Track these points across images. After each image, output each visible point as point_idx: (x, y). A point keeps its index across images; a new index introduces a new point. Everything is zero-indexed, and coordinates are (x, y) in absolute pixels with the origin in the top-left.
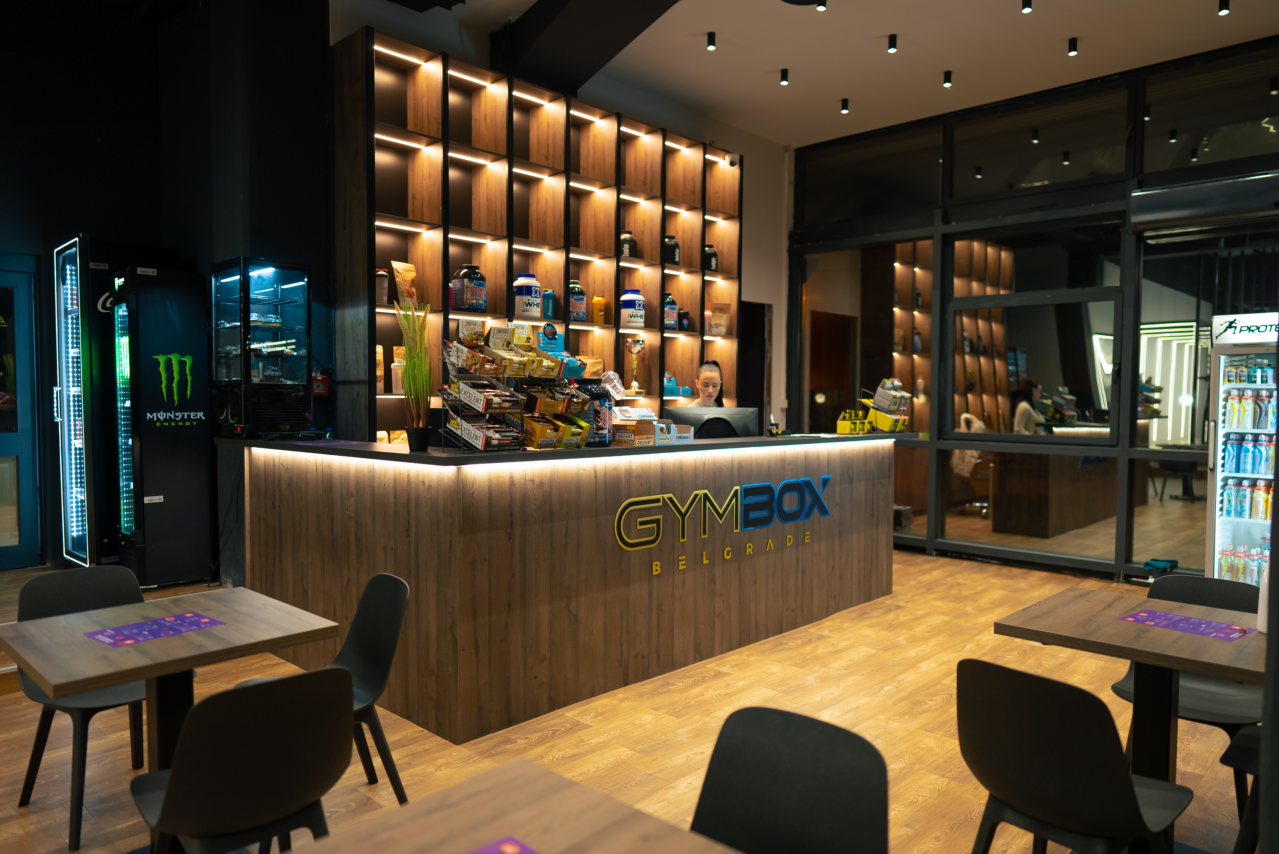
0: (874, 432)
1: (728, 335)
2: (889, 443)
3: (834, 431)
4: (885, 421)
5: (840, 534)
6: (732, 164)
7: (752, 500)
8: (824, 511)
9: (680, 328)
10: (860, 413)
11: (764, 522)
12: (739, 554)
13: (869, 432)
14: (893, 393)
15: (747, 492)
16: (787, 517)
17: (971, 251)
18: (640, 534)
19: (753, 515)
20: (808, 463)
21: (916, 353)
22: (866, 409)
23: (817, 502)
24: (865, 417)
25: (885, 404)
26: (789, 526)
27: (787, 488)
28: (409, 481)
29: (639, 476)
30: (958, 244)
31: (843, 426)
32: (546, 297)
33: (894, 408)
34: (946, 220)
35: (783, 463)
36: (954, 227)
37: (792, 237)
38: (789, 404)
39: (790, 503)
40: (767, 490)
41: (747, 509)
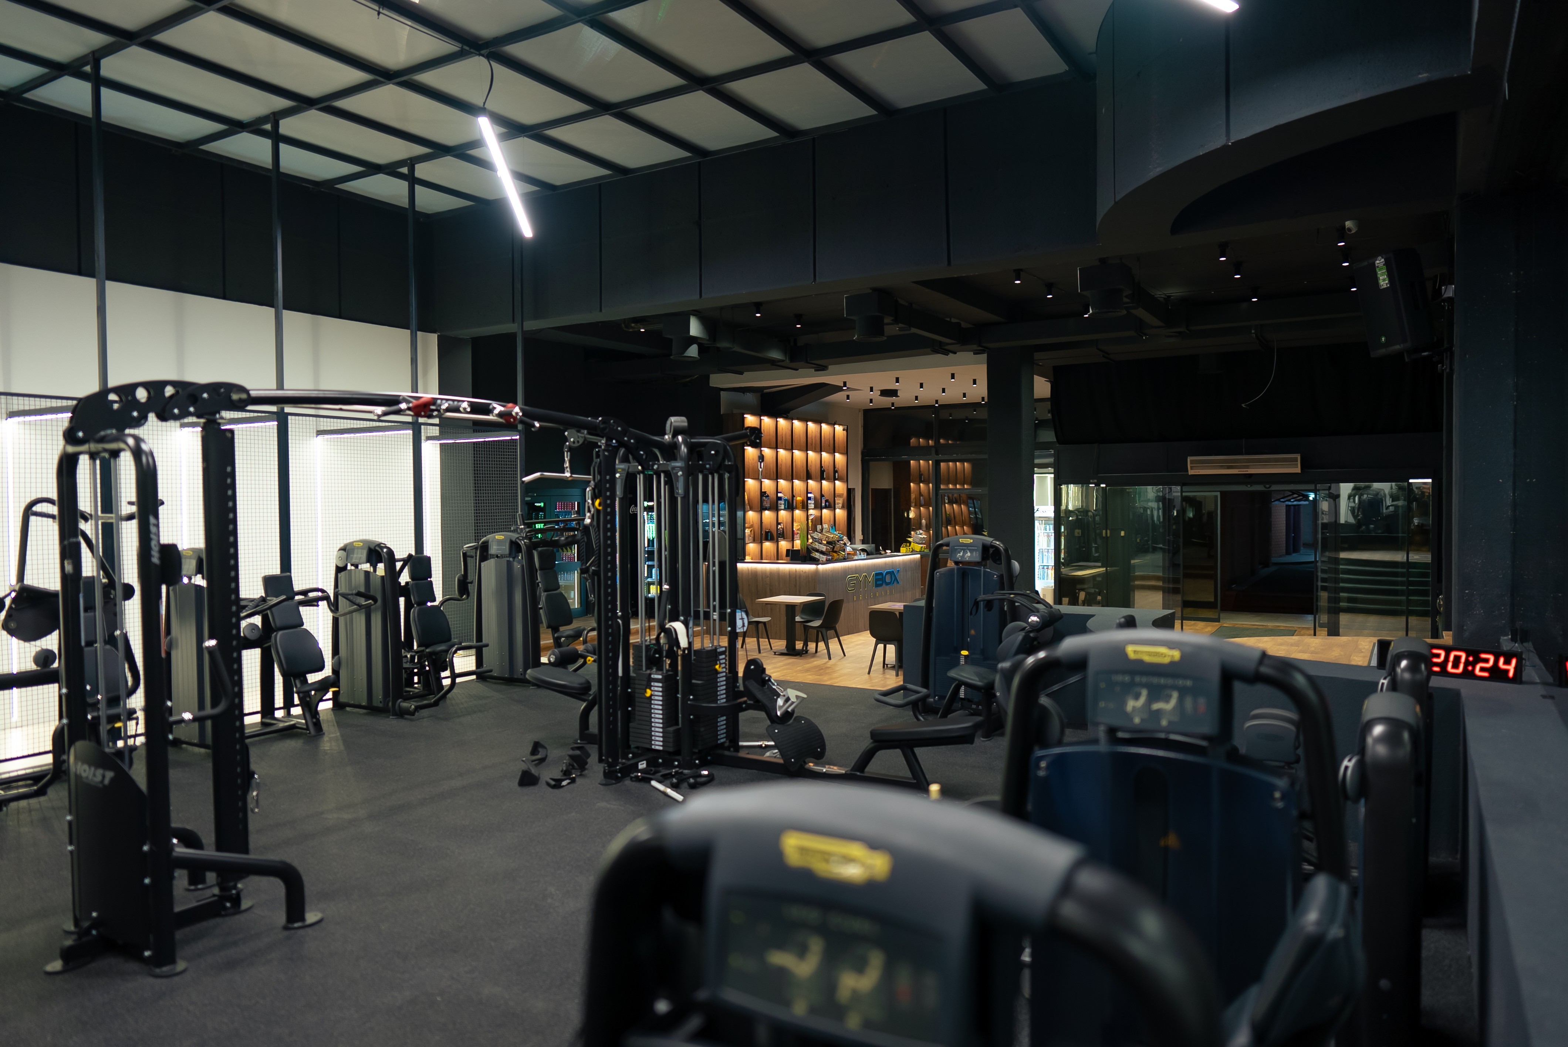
0: (913, 552)
1: (843, 507)
2: (918, 556)
3: (899, 551)
4: (918, 547)
5: (903, 592)
6: (844, 430)
7: (878, 577)
8: (898, 583)
9: (826, 507)
10: (908, 544)
11: (881, 585)
12: (875, 595)
13: (912, 552)
14: (920, 536)
15: (877, 574)
16: (887, 584)
17: (948, 467)
18: (851, 587)
19: (878, 583)
20: (893, 565)
21: (922, 506)
22: (910, 543)
23: (896, 579)
24: (910, 546)
25: (918, 541)
26: (888, 587)
27: (887, 573)
28: (796, 571)
29: (850, 569)
30: (942, 464)
31: (903, 550)
32: (785, 500)
33: (921, 542)
34: (937, 454)
35: (886, 564)
36: (940, 457)
37: (864, 454)
38: (863, 537)
39: (888, 579)
40: (881, 574)
41: (877, 580)
